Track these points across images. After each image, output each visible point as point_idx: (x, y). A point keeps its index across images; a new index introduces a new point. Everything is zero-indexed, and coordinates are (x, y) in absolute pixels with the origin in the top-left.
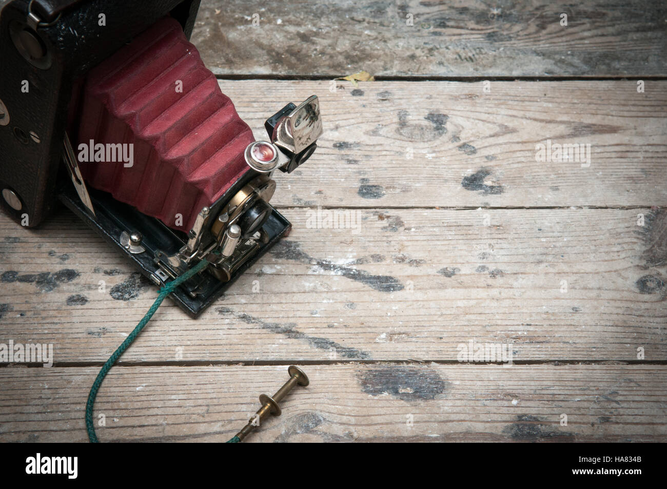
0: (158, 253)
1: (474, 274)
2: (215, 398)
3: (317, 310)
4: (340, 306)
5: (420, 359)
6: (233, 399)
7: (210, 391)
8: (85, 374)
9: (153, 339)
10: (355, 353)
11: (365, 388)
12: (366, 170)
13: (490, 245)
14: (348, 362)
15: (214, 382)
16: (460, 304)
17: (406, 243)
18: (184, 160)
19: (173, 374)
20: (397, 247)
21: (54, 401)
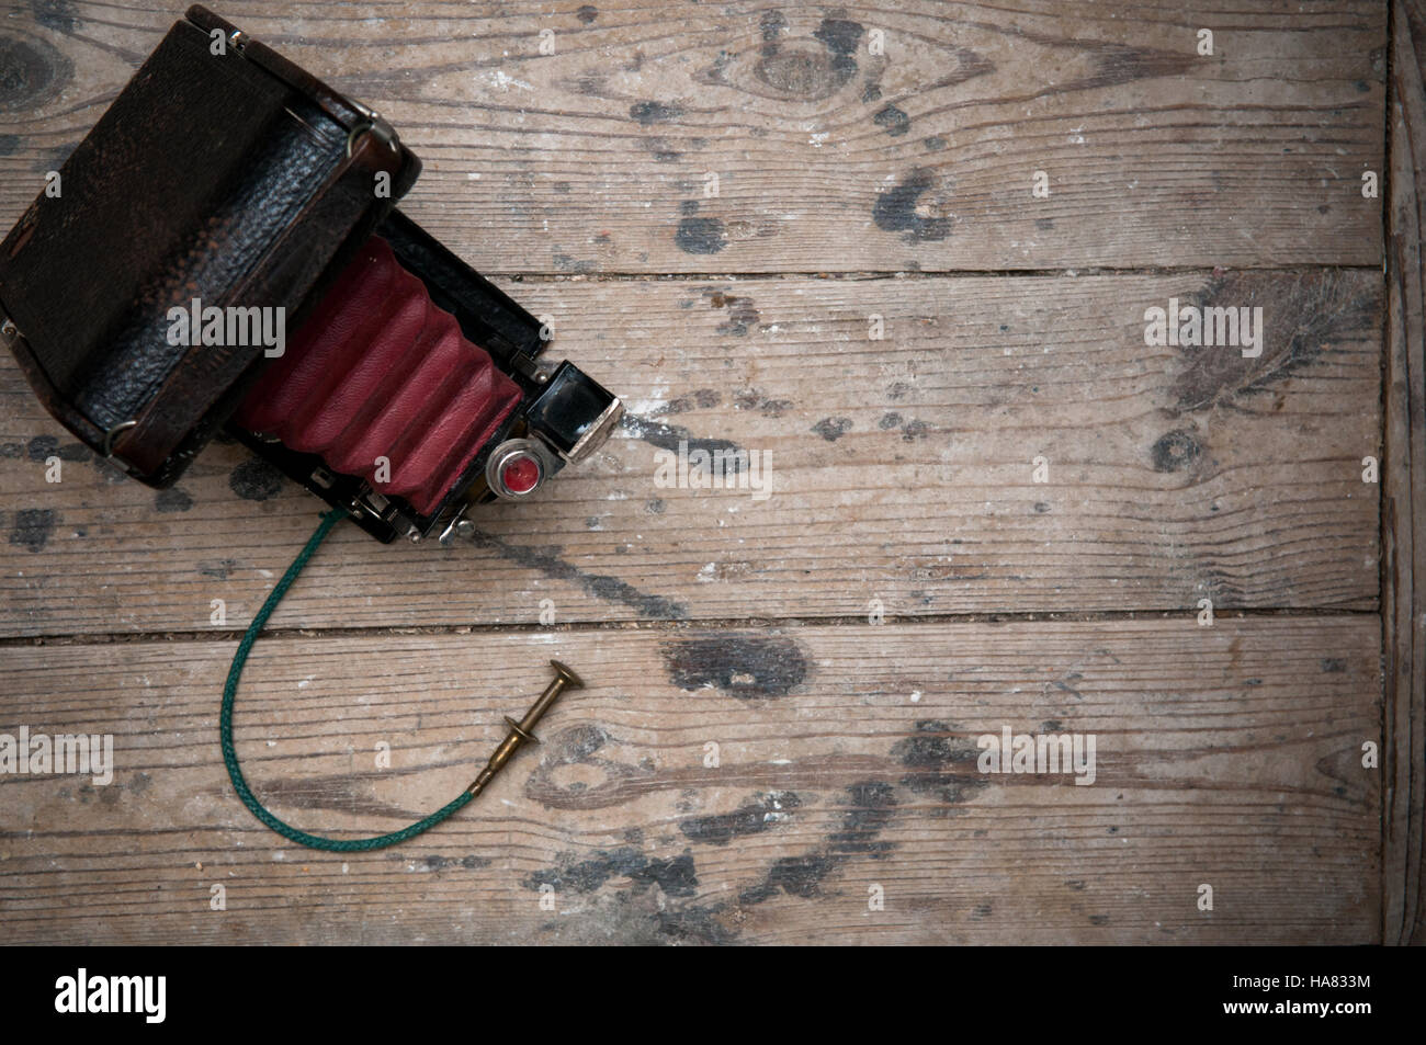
1: (876, 433)
2: (431, 701)
3: (597, 515)
4: (637, 508)
6: (459, 701)
7: (421, 689)
8: (208, 656)
10: (661, 607)
11: (675, 676)
12: (693, 178)
13: (910, 362)
15: (427, 670)
16: (846, 499)
17: (762, 364)
19: (357, 656)
20: (745, 371)
21: (165, 711)
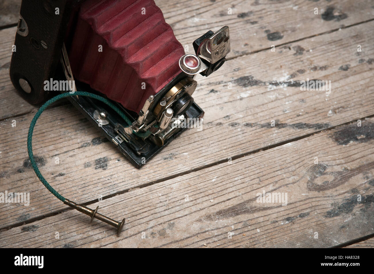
1: (359, 65)
2: (260, 172)
3: (285, 109)
4: (297, 103)
5: (358, 118)
6: (270, 170)
7: (255, 170)
8: (177, 181)
9: (203, 151)
10: (321, 126)
11: (338, 142)
12: (265, 25)
14: (320, 132)
15: (254, 164)
16: (361, 83)
17: (312, 59)
20: (308, 62)
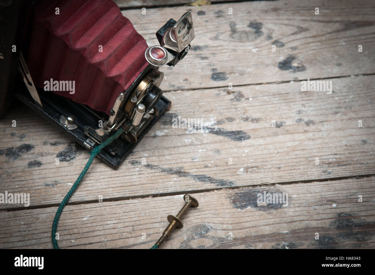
0: (86, 128)
1: (295, 125)
2: (137, 221)
3: (196, 156)
4: (210, 153)
5: (268, 182)
6: (149, 220)
7: (133, 217)
8: (47, 212)
9: (90, 185)
10: (225, 183)
11: (235, 205)
12: (214, 63)
13: (302, 105)
14: (221, 189)
15: (135, 210)
16: (289, 144)
17: (248, 108)
18: (104, 62)
19: (106, 207)
20: (242, 111)
21: (29, 233)
